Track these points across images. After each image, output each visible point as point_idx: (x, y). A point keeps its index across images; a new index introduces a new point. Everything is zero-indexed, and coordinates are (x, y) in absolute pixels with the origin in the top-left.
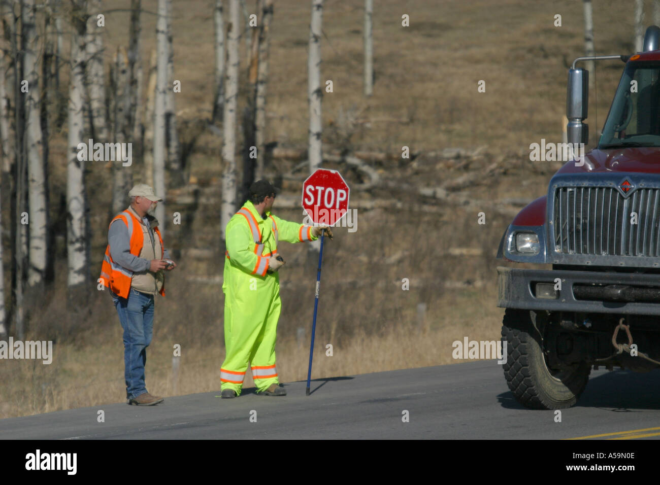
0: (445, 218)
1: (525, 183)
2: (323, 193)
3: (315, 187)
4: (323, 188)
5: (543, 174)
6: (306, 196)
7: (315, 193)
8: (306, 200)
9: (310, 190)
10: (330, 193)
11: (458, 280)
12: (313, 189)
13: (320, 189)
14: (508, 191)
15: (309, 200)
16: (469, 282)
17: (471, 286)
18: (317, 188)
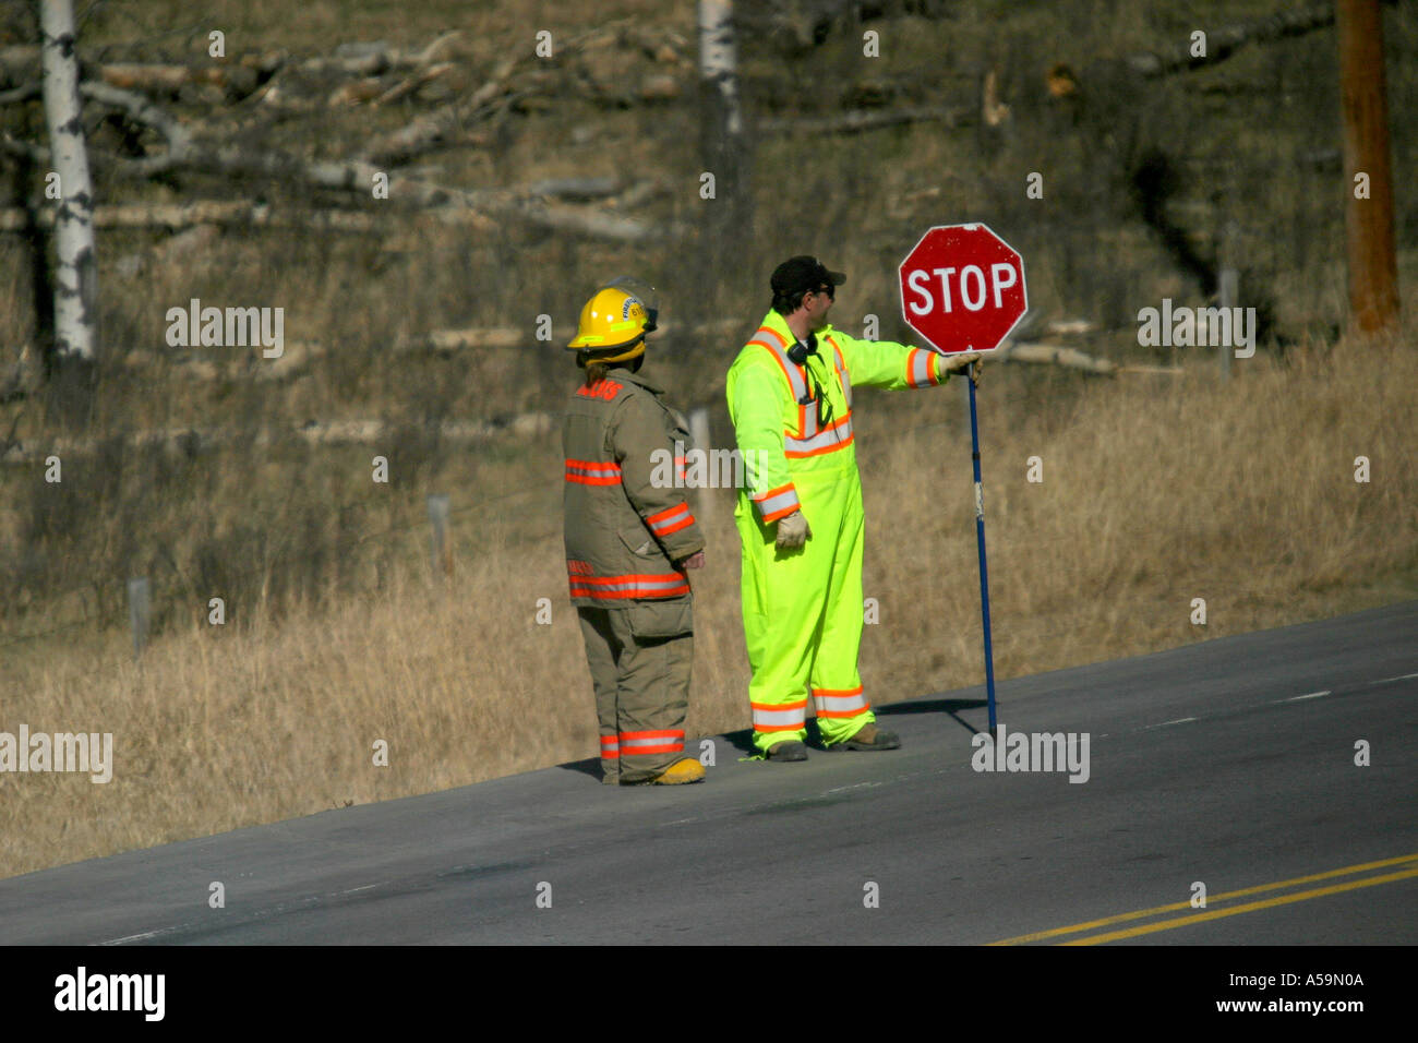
0: (392, 245)
1: (581, 134)
2: (955, 281)
3: (930, 273)
4: (952, 270)
5: (622, 106)
6: (911, 296)
7: (934, 286)
8: (914, 306)
9: (919, 281)
10: (972, 278)
11: (470, 417)
12: (925, 277)
13: (944, 273)
14: (539, 158)
15: (922, 303)
16: (499, 421)
17: (503, 432)
18: (937, 272)
